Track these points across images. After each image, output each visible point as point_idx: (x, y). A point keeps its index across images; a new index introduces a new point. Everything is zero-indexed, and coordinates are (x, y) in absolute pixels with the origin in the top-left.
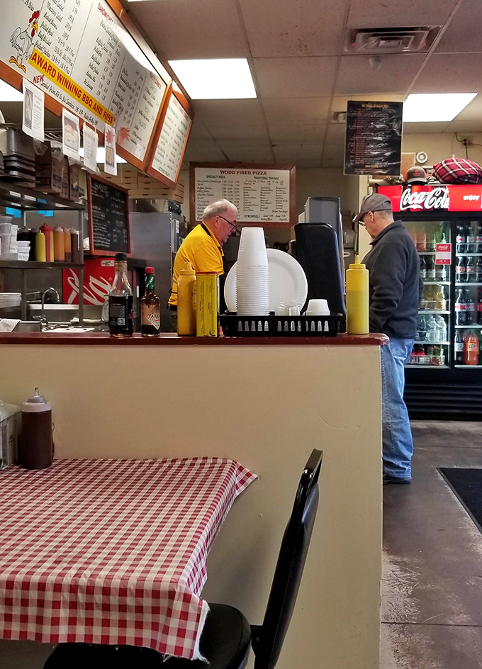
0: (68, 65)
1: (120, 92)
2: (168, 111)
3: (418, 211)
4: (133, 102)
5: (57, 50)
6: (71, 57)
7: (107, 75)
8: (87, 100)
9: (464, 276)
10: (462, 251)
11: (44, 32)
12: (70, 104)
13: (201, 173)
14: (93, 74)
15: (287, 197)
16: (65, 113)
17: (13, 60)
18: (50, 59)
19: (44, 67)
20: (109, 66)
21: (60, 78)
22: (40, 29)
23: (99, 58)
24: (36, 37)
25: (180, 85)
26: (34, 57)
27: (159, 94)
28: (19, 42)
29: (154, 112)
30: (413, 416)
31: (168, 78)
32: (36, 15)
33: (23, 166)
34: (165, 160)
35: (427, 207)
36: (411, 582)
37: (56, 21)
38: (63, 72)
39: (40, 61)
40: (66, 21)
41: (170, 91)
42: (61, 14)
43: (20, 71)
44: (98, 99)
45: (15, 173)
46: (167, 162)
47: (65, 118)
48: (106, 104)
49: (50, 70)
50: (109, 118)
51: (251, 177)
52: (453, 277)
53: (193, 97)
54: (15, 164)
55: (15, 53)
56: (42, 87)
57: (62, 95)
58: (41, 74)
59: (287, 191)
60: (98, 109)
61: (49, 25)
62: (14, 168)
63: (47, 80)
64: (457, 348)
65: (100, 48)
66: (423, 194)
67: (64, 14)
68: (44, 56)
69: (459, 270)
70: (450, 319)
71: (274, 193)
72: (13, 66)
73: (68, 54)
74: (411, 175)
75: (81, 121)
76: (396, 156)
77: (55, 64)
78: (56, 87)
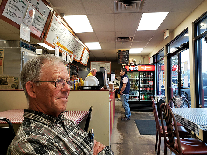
0: (63, 44)
1: (74, 49)
2: (84, 52)
3: (133, 70)
4: (77, 50)
5: (61, 42)
7: (72, 46)
8: (67, 50)
9: (141, 83)
10: (141, 78)
11: (59, 39)
13: (92, 63)
14: (69, 46)
15: (109, 68)
16: (63, 52)
17: (53, 44)
20: (72, 44)
22: (58, 38)
23: (70, 43)
25: (87, 47)
26: (57, 43)
27: (83, 49)
28: (54, 41)
29: (81, 52)
30: (131, 110)
31: (84, 46)
32: (58, 36)
34: (84, 61)
35: (134, 70)
36: (123, 137)
37: (61, 37)
38: (63, 45)
40: (63, 37)
41: (85, 48)
42: (62, 36)
43: (55, 46)
44: (70, 50)
46: (85, 61)
48: (71, 51)
49: (60, 45)
50: (72, 53)
51: (102, 64)
52: (139, 83)
53: (90, 49)
55: (54, 43)
56: (59, 48)
57: (62, 49)
58: (58, 46)
59: (109, 67)
60: (70, 52)
61: (60, 38)
64: (141, 97)
65: (70, 41)
66: (133, 67)
67: (63, 36)
68: (59, 43)
69: (140, 82)
70: (139, 91)
71: (106, 67)
72: (53, 45)
73: (64, 42)
74: (131, 64)
75: (66, 54)
76: (128, 60)
77: (61, 44)
78: (61, 48)
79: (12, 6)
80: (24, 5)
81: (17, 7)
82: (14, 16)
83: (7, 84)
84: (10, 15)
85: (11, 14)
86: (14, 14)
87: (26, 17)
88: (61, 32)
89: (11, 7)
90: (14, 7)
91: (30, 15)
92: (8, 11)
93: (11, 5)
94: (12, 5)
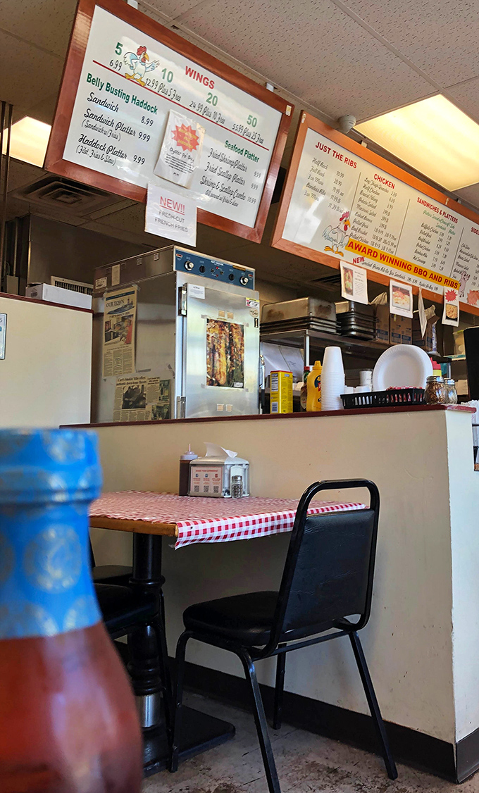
0: (390, 247)
1: (463, 263)
5: (375, 238)
6: (393, 241)
7: (442, 251)
8: (419, 272)
11: (357, 226)
12: (400, 276)
14: (424, 252)
16: (392, 283)
17: (328, 248)
18: (369, 244)
19: (362, 251)
20: (443, 244)
21: (383, 257)
23: (427, 239)
24: (349, 231)
26: (351, 245)
28: (331, 235)
32: (346, 215)
33: (361, 328)
37: (369, 217)
38: (386, 252)
39: (358, 247)
40: (380, 214)
42: (374, 211)
43: (338, 256)
44: (436, 270)
45: (354, 333)
47: (393, 286)
48: (445, 273)
49: (370, 252)
50: (452, 284)
54: (353, 327)
56: (364, 266)
57: (388, 270)
58: (361, 256)
60: (436, 278)
61: (362, 221)
62: (353, 330)
63: (367, 260)
65: (426, 231)
67: (378, 211)
68: (361, 243)
73: (389, 239)
75: (414, 288)
77: (374, 248)
78: (380, 264)
79: (99, 125)
80: (148, 114)
81: (120, 126)
82: (113, 157)
83: (143, 407)
84: (97, 157)
85: (100, 152)
86: (111, 149)
87: (163, 156)
88: (364, 198)
89: (94, 128)
90: (107, 128)
91: (178, 145)
92: (84, 145)
93: (93, 122)
94: (100, 119)
